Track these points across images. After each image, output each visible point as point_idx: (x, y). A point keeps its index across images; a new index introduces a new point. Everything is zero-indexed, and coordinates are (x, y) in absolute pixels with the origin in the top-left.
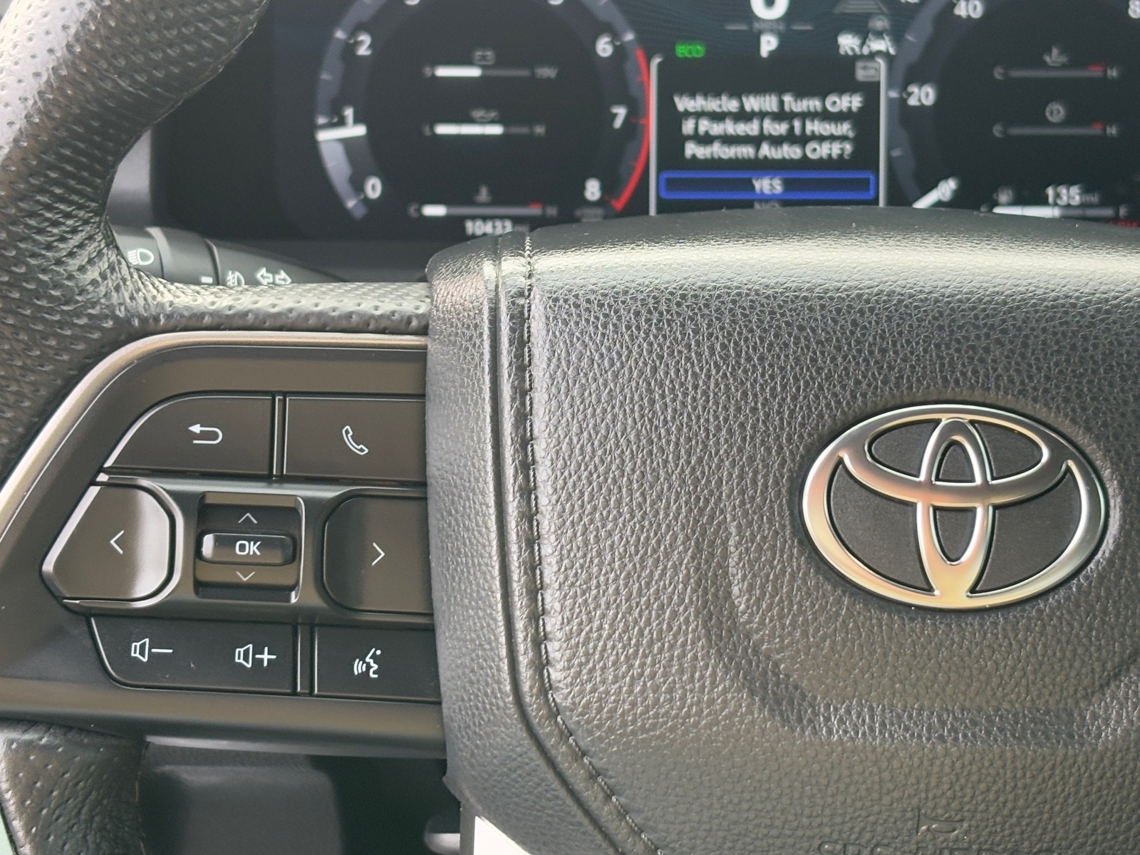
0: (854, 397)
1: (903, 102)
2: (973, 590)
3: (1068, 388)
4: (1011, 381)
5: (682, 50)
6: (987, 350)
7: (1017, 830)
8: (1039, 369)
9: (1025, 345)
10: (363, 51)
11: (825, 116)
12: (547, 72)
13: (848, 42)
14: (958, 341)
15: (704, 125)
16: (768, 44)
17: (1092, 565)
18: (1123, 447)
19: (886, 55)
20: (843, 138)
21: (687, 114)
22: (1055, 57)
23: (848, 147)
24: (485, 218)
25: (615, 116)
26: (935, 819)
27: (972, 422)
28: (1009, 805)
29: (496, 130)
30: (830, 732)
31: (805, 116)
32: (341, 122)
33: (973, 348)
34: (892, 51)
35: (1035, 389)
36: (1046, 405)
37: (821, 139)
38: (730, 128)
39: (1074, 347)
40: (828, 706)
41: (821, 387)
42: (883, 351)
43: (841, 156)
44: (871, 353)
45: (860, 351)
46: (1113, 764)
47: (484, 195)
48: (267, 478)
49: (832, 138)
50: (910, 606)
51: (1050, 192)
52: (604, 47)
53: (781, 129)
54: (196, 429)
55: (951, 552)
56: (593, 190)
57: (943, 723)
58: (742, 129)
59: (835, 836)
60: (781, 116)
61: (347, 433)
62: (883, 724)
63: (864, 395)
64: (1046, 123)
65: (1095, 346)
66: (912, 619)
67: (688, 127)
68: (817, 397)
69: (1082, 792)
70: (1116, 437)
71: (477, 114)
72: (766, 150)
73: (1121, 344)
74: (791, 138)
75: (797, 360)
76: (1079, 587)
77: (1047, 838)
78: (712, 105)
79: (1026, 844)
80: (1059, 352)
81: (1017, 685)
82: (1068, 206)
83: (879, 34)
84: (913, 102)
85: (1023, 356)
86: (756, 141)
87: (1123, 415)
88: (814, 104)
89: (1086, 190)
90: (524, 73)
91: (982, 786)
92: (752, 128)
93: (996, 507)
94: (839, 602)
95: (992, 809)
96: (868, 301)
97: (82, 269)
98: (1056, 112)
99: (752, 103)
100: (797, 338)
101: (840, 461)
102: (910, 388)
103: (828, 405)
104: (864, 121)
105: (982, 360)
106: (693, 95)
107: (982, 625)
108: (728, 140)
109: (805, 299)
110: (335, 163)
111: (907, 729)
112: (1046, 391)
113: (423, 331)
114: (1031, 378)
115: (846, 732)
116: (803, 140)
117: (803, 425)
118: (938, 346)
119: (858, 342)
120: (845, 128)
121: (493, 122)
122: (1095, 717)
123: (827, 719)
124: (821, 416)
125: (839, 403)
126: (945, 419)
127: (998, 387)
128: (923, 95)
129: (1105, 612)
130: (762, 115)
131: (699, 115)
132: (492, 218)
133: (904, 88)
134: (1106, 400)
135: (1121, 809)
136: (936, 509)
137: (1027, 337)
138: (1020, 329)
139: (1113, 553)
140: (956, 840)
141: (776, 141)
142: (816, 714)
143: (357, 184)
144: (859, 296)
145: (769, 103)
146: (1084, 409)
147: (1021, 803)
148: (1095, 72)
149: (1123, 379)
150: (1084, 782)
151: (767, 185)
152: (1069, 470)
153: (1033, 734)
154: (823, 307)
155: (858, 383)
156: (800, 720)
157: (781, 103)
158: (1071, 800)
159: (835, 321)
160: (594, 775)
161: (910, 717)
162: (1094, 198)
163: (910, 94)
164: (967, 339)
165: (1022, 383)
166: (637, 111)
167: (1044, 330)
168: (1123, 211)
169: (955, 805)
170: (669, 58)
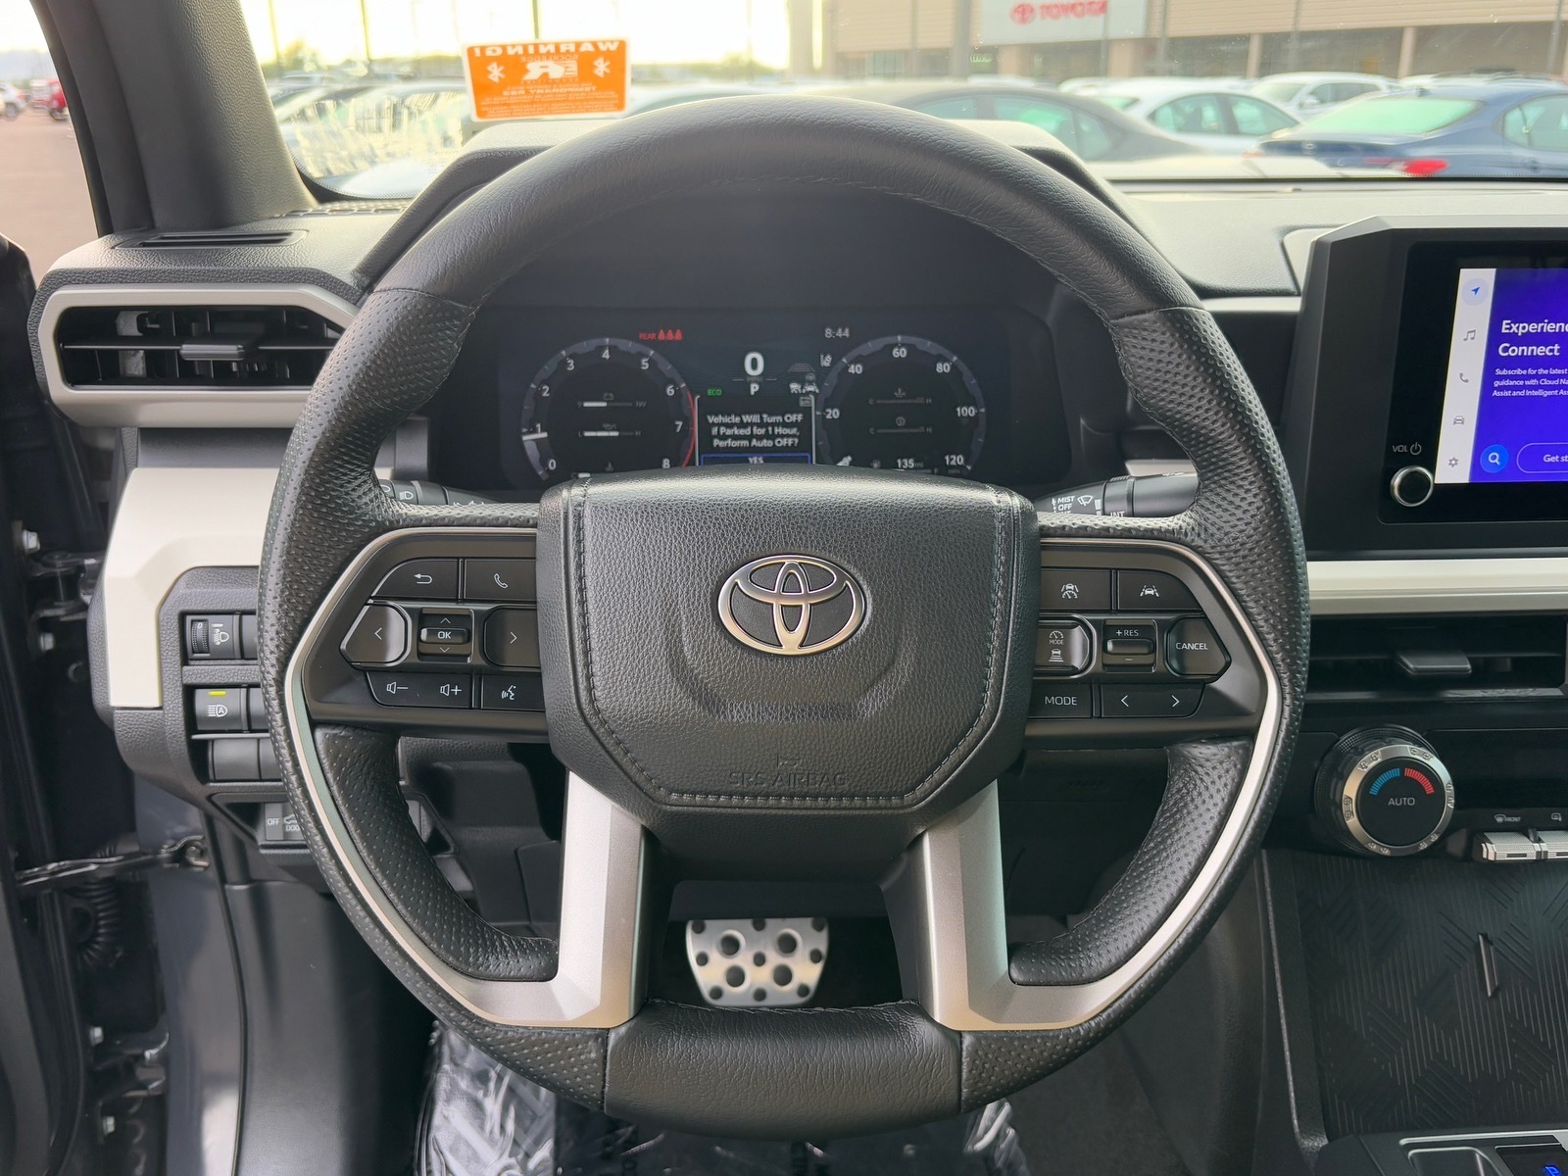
0: (742, 552)
1: (824, 417)
2: (801, 645)
3: (846, 546)
4: (819, 543)
5: (710, 392)
6: (807, 528)
7: (826, 763)
8: (832, 537)
9: (825, 525)
10: (545, 394)
11: (785, 425)
12: (641, 404)
13: (794, 387)
14: (793, 524)
15: (723, 430)
16: (754, 388)
17: (859, 632)
18: (873, 574)
19: (814, 393)
20: (793, 436)
21: (714, 424)
22: (899, 393)
23: (796, 440)
25: (677, 426)
26: (786, 759)
27: (800, 564)
28: (822, 751)
29: (616, 434)
30: (733, 717)
31: (773, 425)
32: (535, 431)
33: (800, 527)
34: (817, 391)
35: (830, 546)
36: (835, 554)
37: (783, 436)
38: (736, 431)
39: (849, 526)
40: (731, 705)
41: (726, 548)
42: (756, 530)
43: (793, 444)
44: (751, 530)
45: (745, 530)
46: (871, 729)
47: (609, 467)
48: (456, 600)
49: (788, 436)
50: (770, 654)
51: (899, 461)
52: (670, 391)
53: (762, 431)
54: (419, 576)
55: (790, 627)
56: (666, 464)
57: (788, 711)
58: (742, 432)
59: (738, 769)
60: (761, 425)
61: (497, 578)
62: (759, 713)
63: (747, 551)
64: (897, 427)
65: (859, 525)
66: (771, 660)
67: (715, 431)
68: (724, 552)
69: (857, 744)
70: (869, 569)
71: (605, 426)
72: (754, 442)
73: (871, 524)
74: (767, 436)
75: (715, 535)
76: (852, 643)
77: (842, 766)
78: (726, 420)
79: (831, 770)
80: (841, 528)
81: (823, 691)
82: (909, 468)
83: (811, 383)
84: (828, 417)
85: (824, 531)
86: (750, 438)
87: (872, 558)
88: (779, 419)
89: (915, 462)
90: (630, 404)
91: (808, 742)
92: (748, 431)
93: (811, 605)
94: (736, 652)
95: (814, 753)
96: (749, 505)
97: (359, 497)
98: (901, 421)
99: (747, 418)
100: (715, 524)
101: (737, 584)
102: (769, 547)
103: (730, 556)
104: (804, 427)
105: (804, 533)
106: (716, 415)
107: (805, 662)
108: (735, 437)
109: (719, 505)
110: (532, 452)
111: (770, 714)
112: (835, 547)
113: (535, 526)
114: (828, 541)
115: (740, 717)
116: (773, 437)
117: (717, 566)
118: (783, 527)
119: (744, 525)
120: (794, 431)
121: (613, 430)
122: (861, 706)
123: (731, 711)
124: (726, 562)
125: (735, 555)
126: (787, 562)
127: (812, 546)
128: (833, 413)
129: (865, 655)
130: (752, 425)
131: (719, 425)
133: (824, 411)
134: (864, 551)
135: (876, 752)
136: (783, 606)
137: (826, 521)
138: (823, 518)
139: (868, 626)
140: (797, 769)
141: (760, 438)
142: (726, 708)
143: (544, 463)
144: (745, 503)
145: (756, 418)
146: (853, 556)
147: (827, 750)
148: (919, 400)
149: (873, 541)
150: (858, 738)
151: (754, 460)
152: (847, 585)
153: (832, 715)
154: (727, 508)
155: (744, 545)
156: (718, 711)
157: (762, 418)
158: (851, 747)
159: (733, 515)
160: (619, 742)
161: (772, 708)
162: (919, 464)
163: (827, 413)
164: (797, 523)
165: (824, 544)
166: (688, 422)
167: (835, 518)
169: (796, 751)
170: (704, 396)
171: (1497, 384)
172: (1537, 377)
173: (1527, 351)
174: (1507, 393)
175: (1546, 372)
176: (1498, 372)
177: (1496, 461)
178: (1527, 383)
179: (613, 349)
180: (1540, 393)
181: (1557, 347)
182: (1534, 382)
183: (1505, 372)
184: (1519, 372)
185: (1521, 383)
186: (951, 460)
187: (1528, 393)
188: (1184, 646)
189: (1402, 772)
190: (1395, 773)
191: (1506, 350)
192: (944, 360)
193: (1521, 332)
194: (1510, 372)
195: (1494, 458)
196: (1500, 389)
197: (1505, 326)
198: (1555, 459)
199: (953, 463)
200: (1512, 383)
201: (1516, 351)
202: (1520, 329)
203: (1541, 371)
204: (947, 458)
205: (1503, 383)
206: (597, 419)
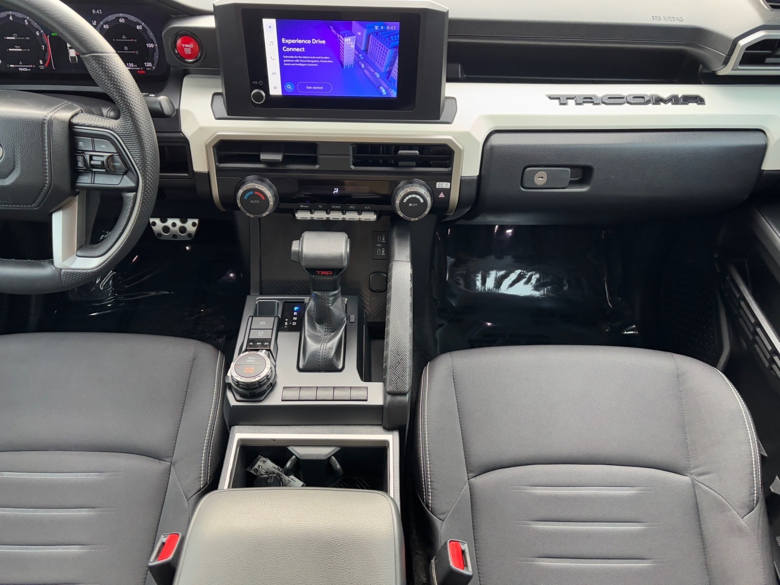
5: (53, 34)
12: (28, 38)
22: (124, 37)
24: (22, 68)
25: (42, 47)
29: (21, 50)
47: (21, 63)
51: (128, 64)
52: (37, 33)
56: (41, 62)
64: (125, 50)
71: (16, 47)
82: (131, 67)
89: (134, 64)
90: (24, 38)
98: (126, 48)
121: (19, 48)
132: (24, 67)
148: (132, 40)
162: (136, 66)
166: (46, 46)
168: (142, 68)
170: (51, 37)
171: (285, 61)
172: (298, 59)
173: (293, 49)
174: (289, 64)
175: (301, 57)
176: (284, 57)
177: (290, 88)
178: (295, 61)
179: (13, 16)
180: (300, 64)
181: (303, 49)
182: (297, 61)
183: (286, 57)
184: (292, 57)
185: (293, 61)
186: (147, 64)
187: (296, 65)
188: (114, 164)
189: (254, 193)
190: (252, 193)
191: (285, 49)
192: (139, 24)
193: (289, 43)
194: (288, 57)
195: (289, 87)
196: (286, 63)
197: (283, 40)
198: (310, 88)
199: (148, 66)
200: (290, 61)
201: (289, 50)
202: (289, 42)
203: (299, 57)
204: (145, 63)
205: (287, 61)
206: (13, 44)
